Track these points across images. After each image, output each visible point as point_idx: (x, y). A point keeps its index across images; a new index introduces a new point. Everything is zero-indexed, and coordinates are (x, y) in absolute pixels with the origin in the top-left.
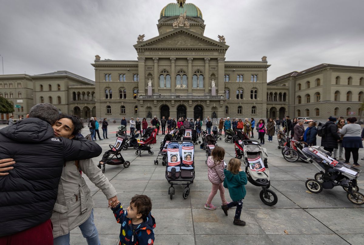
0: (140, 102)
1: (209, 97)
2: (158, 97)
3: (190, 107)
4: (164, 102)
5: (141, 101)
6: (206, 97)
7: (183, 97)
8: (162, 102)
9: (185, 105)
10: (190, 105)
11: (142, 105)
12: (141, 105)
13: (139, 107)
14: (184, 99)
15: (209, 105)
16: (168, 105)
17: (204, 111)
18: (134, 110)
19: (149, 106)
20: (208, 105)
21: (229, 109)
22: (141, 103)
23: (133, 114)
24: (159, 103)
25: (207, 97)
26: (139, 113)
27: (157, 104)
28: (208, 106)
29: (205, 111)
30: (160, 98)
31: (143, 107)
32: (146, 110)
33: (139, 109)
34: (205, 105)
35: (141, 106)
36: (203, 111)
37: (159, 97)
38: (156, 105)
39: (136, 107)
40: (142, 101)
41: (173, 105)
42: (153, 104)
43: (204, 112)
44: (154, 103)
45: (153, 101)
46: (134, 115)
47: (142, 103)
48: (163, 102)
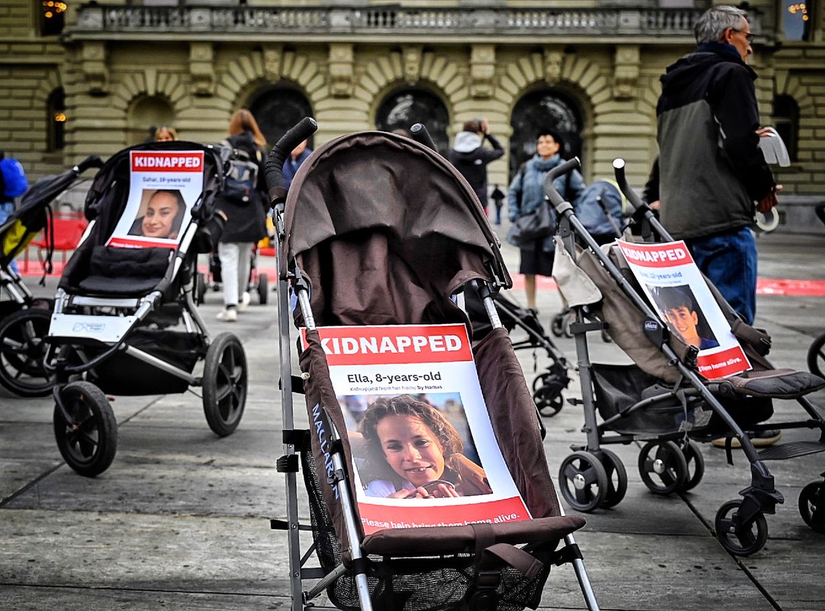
0: (83, 61)
1: (632, 20)
2: (218, 17)
3: (478, 98)
4: (271, 55)
5: (88, 52)
6: (612, 19)
7: (424, 20)
8: (256, 56)
9: (441, 83)
10: (482, 81)
11: (99, 77)
12: (90, 78)
13: (78, 100)
14: (431, 31)
15: (633, 82)
16: (302, 81)
17: (595, 136)
18: (43, 125)
19: (151, 92)
20: (626, 81)
21: (802, 122)
22: (90, 68)
23: (38, 156)
24: (234, 68)
25: (623, 16)
26: (73, 143)
27: (219, 73)
28: (625, 89)
29: (598, 129)
30: (239, 27)
31: (103, 101)
32: (131, 123)
33: (78, 112)
34: (601, 82)
35: (87, 87)
36: (587, 131)
37: (230, 16)
38: (206, 78)
39: (57, 100)
40: (100, 53)
41: (341, 79)
42: (187, 72)
43: (589, 144)
44: (188, 64)
45: (184, 48)
46: (44, 160)
47: (98, 68)
48: (263, 59)
